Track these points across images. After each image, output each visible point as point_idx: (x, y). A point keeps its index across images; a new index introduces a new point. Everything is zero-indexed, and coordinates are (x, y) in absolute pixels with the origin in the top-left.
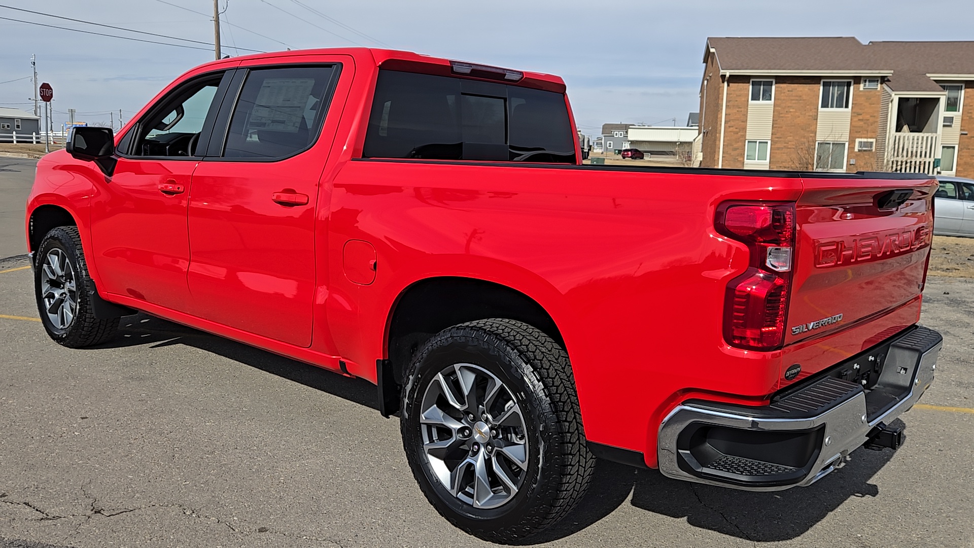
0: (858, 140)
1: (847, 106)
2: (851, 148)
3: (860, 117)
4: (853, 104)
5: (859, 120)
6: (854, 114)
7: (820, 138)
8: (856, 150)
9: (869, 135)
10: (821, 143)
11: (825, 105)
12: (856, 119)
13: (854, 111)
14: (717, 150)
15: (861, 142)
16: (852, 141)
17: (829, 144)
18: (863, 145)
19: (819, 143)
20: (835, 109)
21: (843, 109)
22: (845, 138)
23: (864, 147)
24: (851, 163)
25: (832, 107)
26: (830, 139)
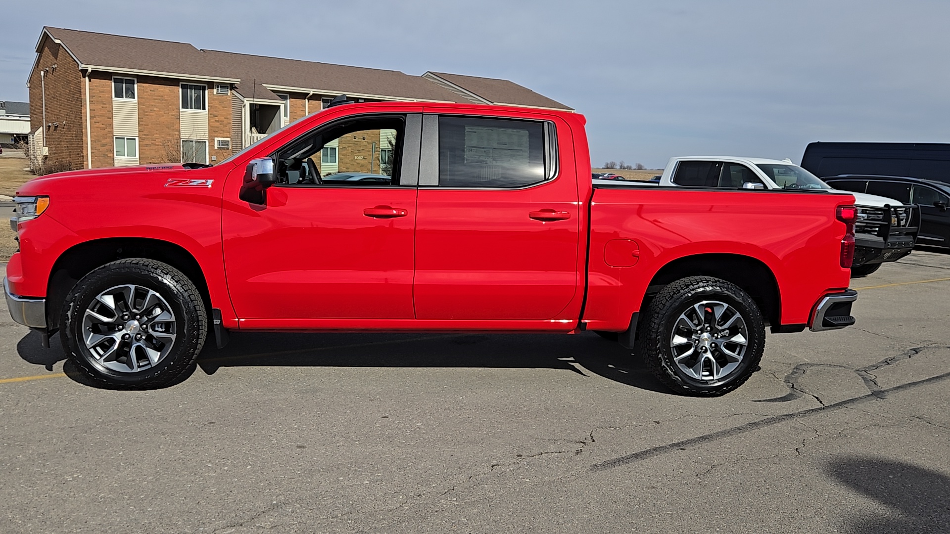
0: (216, 139)
1: (204, 109)
2: (212, 146)
3: (217, 119)
4: (208, 106)
5: (215, 121)
6: (211, 116)
7: (184, 136)
8: (216, 148)
9: (225, 134)
10: (186, 141)
11: (185, 106)
12: (213, 120)
13: (210, 113)
14: (84, 145)
15: (219, 141)
16: (212, 140)
17: (192, 141)
18: (221, 143)
19: (183, 141)
20: (194, 110)
21: (201, 111)
22: (206, 138)
23: (222, 145)
24: (213, 159)
25: (191, 108)
26: (194, 138)
